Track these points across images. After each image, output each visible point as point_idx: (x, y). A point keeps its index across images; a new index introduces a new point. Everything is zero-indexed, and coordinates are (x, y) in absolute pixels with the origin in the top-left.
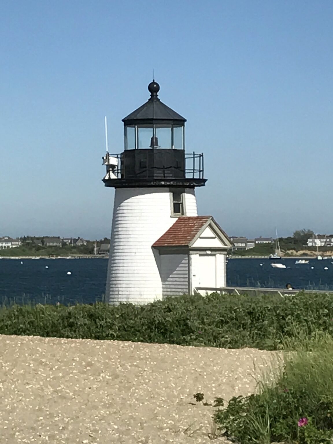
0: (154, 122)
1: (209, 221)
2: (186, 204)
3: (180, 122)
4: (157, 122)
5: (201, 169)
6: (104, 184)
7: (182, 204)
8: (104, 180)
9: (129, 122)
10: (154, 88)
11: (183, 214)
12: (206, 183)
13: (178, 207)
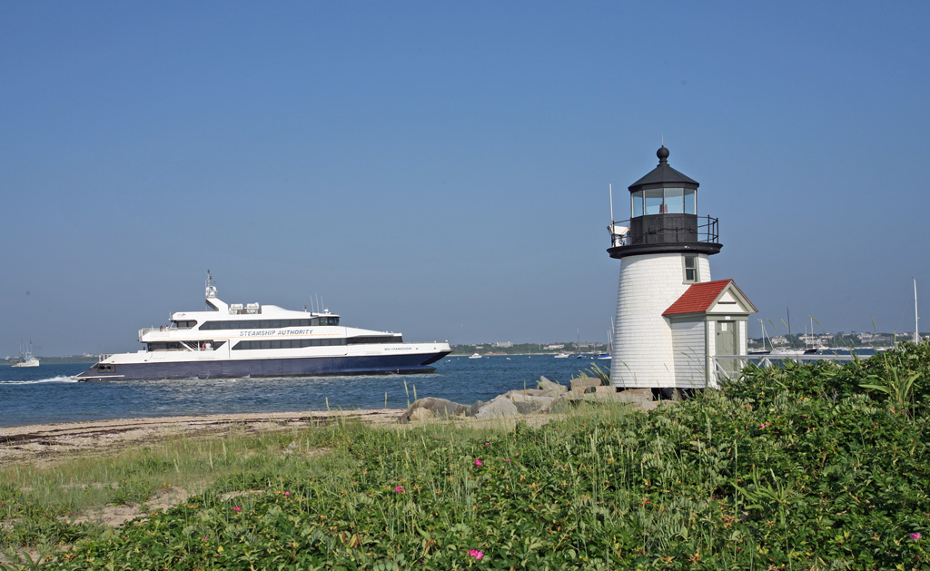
0: (665, 185)
1: (730, 285)
2: (701, 270)
3: (694, 185)
4: (668, 185)
5: (716, 234)
6: (609, 254)
7: (696, 270)
8: (609, 250)
9: (634, 189)
10: (662, 154)
11: (696, 280)
12: (721, 250)
13: (691, 274)
